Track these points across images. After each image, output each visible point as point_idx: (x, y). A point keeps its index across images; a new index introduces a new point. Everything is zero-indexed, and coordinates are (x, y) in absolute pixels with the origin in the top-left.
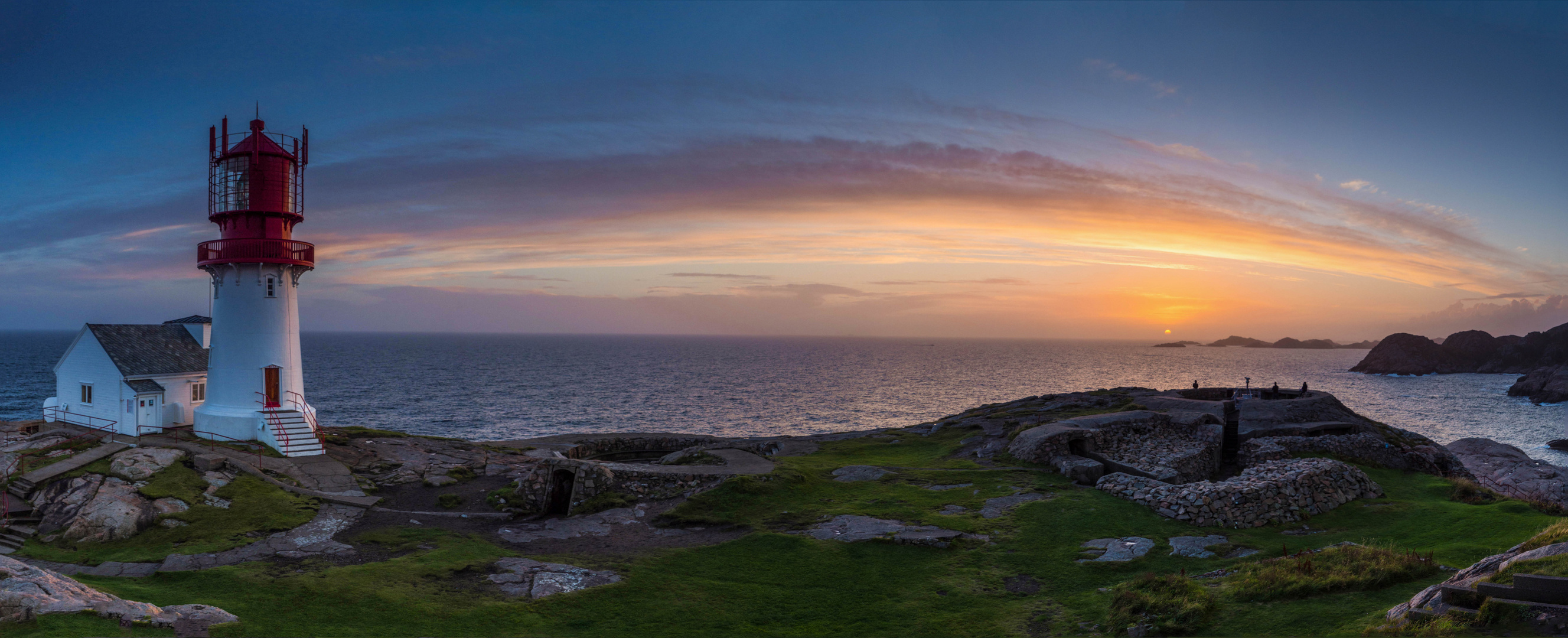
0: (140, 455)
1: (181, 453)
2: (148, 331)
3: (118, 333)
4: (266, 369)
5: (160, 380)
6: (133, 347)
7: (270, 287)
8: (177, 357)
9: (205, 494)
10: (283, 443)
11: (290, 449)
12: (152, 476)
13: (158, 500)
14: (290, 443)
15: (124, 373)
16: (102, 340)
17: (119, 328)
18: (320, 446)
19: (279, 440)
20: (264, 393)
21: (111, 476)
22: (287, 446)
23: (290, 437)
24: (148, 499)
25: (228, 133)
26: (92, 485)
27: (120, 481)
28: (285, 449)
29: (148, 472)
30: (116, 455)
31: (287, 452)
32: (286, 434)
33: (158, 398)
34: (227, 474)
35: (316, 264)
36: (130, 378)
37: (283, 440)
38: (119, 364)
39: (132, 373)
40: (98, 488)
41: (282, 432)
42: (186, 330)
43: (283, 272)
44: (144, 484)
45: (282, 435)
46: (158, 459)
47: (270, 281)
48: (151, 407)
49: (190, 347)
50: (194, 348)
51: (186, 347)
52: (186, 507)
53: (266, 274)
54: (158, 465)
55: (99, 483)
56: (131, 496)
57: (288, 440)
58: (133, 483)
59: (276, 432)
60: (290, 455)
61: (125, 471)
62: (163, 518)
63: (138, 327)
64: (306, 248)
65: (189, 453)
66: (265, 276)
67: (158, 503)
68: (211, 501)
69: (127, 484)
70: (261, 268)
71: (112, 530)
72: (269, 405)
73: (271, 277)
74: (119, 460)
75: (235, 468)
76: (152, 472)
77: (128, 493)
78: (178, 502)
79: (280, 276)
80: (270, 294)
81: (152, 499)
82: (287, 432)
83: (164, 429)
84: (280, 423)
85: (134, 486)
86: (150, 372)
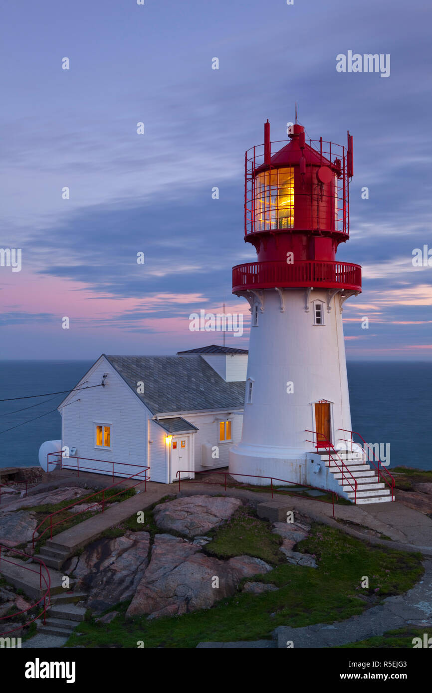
0: (192, 506)
1: (238, 502)
2: (167, 364)
3: (137, 365)
4: (316, 404)
5: (190, 417)
6: (156, 381)
7: (318, 314)
8: (201, 392)
9: (283, 548)
10: (349, 488)
11: (358, 495)
12: (213, 530)
13: (232, 560)
14: (360, 487)
15: (153, 411)
16: (123, 374)
17: (138, 361)
18: (388, 492)
19: (343, 485)
20: (315, 431)
21: (161, 531)
22: (355, 491)
23: (359, 481)
24: (220, 559)
25: (271, 140)
26: (140, 545)
27: (174, 537)
28: (352, 495)
29: (208, 526)
30: (158, 507)
31: (356, 498)
32: (353, 478)
33: (191, 438)
34: (299, 525)
35: (362, 289)
36: (160, 416)
37: (350, 485)
38: (146, 401)
39: (161, 411)
40: (150, 549)
41: (347, 475)
42: (205, 362)
43: (331, 297)
44: (206, 540)
45: (347, 479)
46: (214, 510)
47: (318, 307)
48: (183, 449)
49: (213, 381)
50: (216, 382)
51: (209, 380)
52: (268, 567)
53: (315, 299)
54: (215, 516)
55: (148, 542)
56: (198, 555)
57: (356, 484)
58: (192, 539)
59: (340, 476)
60: (359, 502)
61: (178, 526)
62: (245, 580)
63: (157, 359)
64: (352, 269)
65: (245, 501)
66: (313, 302)
67: (233, 562)
68: (292, 558)
69: (185, 542)
70: (310, 291)
71: (187, 600)
72: (320, 444)
73: (319, 303)
74: (168, 513)
75: (306, 517)
76: (211, 526)
77: (193, 552)
78: (257, 561)
79: (328, 303)
80: (319, 321)
81: (226, 558)
82: (355, 475)
83: (196, 473)
84: (343, 465)
85: (195, 543)
86: (179, 409)
